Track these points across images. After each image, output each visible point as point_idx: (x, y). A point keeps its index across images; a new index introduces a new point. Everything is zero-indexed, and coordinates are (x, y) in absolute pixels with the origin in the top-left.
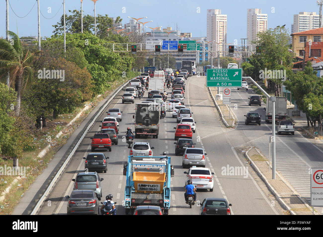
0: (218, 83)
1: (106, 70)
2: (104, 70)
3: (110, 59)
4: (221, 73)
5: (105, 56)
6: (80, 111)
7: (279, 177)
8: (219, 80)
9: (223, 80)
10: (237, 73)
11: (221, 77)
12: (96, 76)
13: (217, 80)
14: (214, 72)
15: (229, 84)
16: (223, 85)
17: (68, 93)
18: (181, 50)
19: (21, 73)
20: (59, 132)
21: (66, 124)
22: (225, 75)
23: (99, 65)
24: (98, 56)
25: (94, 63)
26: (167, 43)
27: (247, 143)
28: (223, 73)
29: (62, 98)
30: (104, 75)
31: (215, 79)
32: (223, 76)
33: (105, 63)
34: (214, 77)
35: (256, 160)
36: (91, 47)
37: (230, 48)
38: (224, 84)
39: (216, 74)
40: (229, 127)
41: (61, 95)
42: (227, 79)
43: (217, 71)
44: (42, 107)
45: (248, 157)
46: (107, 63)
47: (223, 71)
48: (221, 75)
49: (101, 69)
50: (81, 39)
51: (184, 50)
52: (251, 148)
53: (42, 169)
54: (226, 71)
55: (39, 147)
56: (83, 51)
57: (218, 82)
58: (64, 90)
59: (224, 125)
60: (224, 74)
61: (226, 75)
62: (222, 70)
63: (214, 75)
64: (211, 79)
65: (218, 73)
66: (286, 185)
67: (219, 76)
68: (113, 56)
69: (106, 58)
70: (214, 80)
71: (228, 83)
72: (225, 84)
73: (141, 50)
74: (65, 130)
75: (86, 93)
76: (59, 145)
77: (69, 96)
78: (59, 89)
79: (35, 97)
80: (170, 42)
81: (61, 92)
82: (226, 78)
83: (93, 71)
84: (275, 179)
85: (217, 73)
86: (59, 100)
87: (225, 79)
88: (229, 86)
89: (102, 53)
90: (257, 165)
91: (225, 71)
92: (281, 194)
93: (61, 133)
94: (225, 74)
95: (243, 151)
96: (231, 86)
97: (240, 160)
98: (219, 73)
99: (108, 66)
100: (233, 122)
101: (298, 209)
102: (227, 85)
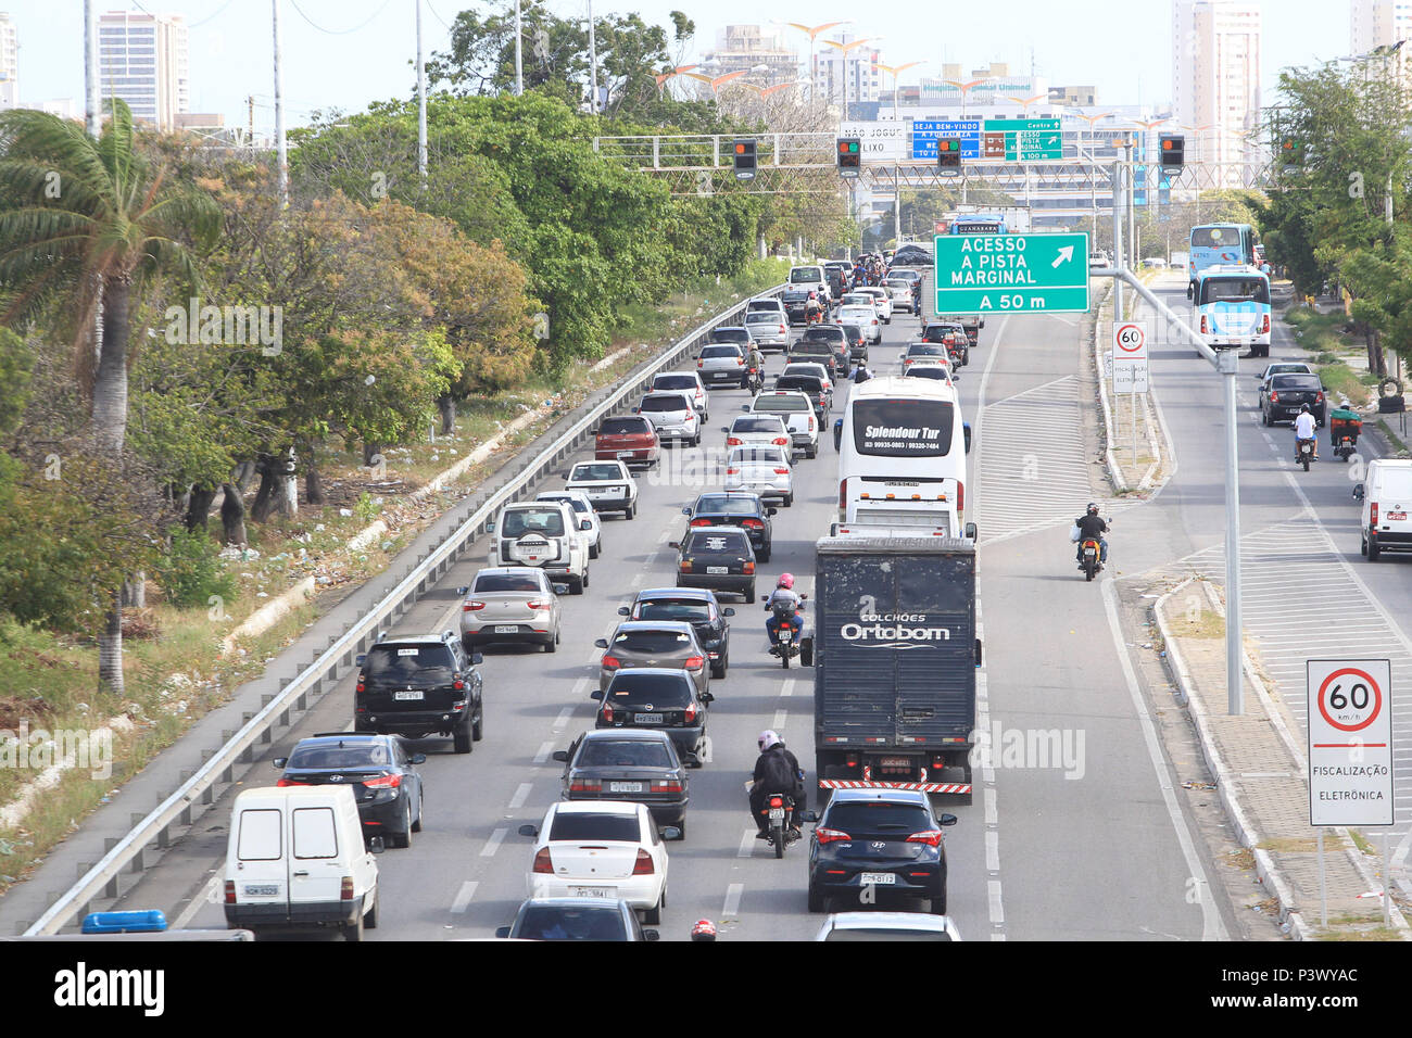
0: (986, 298)
1: (608, 252)
2: (596, 252)
3: (621, 200)
4: (999, 253)
5: (603, 189)
6: (493, 431)
7: (1262, 706)
8: (988, 285)
9: (1008, 284)
10: (1067, 253)
11: (997, 270)
12: (558, 280)
13: (981, 285)
14: (969, 247)
15: (1033, 300)
16: (1005, 304)
17: (374, 350)
18: (949, 160)
19: (128, 265)
20: (368, 522)
21: (414, 487)
22: (1015, 263)
23: (575, 230)
24: (573, 188)
25: (553, 220)
26: (935, 129)
27: (1182, 560)
28: (1005, 252)
29: (351, 374)
30: (594, 272)
31: (970, 278)
32: (1007, 268)
33: (602, 221)
34: (969, 273)
35: (1186, 635)
36: (542, 149)
37: (1169, 145)
38: (1011, 300)
39: (974, 257)
40: (1125, 492)
41: (343, 360)
42: (1023, 279)
43: (979, 245)
44: (263, 415)
45: (1161, 621)
46: (610, 218)
47: (1005, 245)
48: (996, 262)
49: (584, 250)
50: (495, 117)
51: (966, 162)
52: (1188, 582)
53: (240, 683)
54: (1021, 243)
55: (258, 591)
56: (507, 170)
57: (985, 293)
58: (356, 338)
59: (1105, 484)
60: (1011, 256)
61: (1022, 261)
62: (1004, 242)
63: (967, 262)
64: (956, 278)
65: (983, 252)
66: (1280, 739)
67: (987, 268)
68: (637, 190)
69: (606, 199)
70: (969, 284)
71: (1027, 295)
72: (1018, 302)
73: (777, 162)
74: (403, 514)
75: (506, 350)
76: (349, 579)
77: (377, 366)
78: (334, 334)
79: (231, 370)
80: (948, 127)
81: (343, 346)
82: (1020, 277)
83: (549, 255)
84: (1242, 711)
85: (980, 253)
86: (336, 383)
87: (1015, 278)
88: (1035, 308)
89: (586, 177)
90: (1182, 655)
91: (1014, 243)
92: (1239, 780)
93: (378, 527)
94: (1017, 258)
95: (1147, 596)
96: (1040, 308)
97: (1120, 634)
98: (988, 253)
99: (615, 233)
100: (1146, 469)
101: (1291, 843)
102: (1026, 306)
